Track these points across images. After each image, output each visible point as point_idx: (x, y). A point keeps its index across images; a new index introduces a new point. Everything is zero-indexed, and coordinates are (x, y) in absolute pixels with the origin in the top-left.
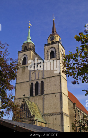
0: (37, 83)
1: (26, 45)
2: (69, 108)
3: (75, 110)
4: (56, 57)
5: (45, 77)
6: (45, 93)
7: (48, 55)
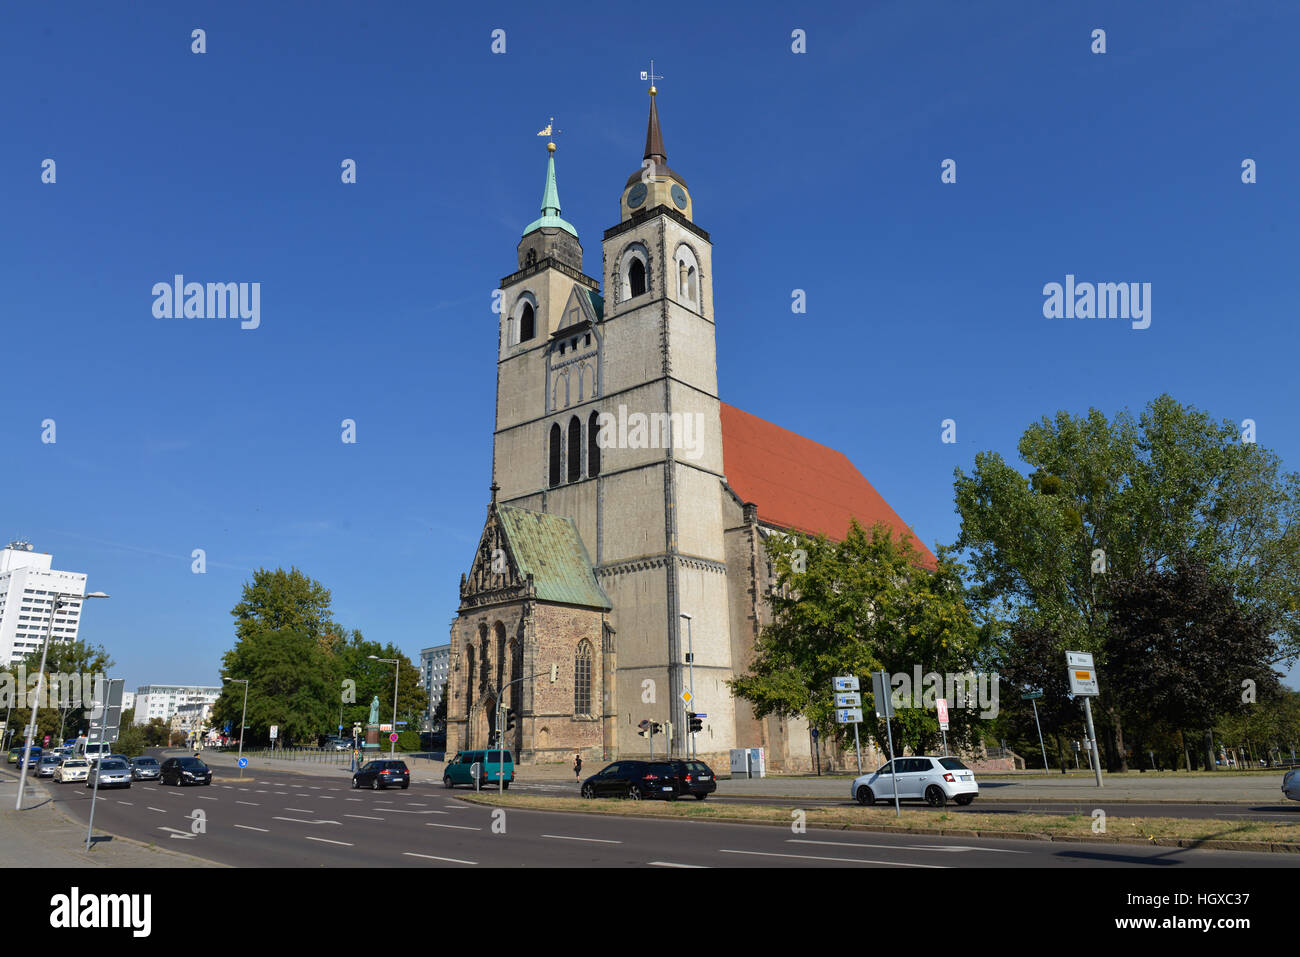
0: (575, 422)
1: (531, 244)
2: (726, 531)
3: (751, 540)
4: (650, 289)
5: (606, 393)
6: (606, 466)
7: (618, 284)
